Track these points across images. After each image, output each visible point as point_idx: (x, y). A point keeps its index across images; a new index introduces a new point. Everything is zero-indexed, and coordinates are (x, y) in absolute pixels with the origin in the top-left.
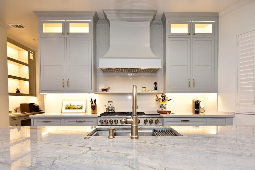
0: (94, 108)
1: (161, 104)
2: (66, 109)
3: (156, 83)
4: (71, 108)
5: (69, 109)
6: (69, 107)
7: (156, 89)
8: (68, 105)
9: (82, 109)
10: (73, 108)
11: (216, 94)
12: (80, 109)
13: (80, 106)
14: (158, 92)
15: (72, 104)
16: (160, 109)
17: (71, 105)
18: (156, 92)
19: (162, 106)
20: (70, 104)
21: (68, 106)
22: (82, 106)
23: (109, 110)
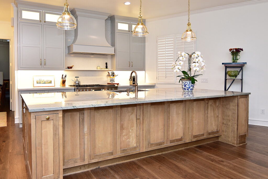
0: (64, 82)
1: (111, 78)
2: (37, 83)
3: (106, 63)
4: (42, 83)
5: (40, 83)
7: (107, 67)
9: (51, 83)
10: (43, 83)
12: (49, 83)
13: (50, 81)
14: (108, 70)
15: (42, 79)
16: (111, 82)
18: (107, 69)
19: (112, 80)
20: (40, 80)
22: (51, 81)
23: (76, 84)
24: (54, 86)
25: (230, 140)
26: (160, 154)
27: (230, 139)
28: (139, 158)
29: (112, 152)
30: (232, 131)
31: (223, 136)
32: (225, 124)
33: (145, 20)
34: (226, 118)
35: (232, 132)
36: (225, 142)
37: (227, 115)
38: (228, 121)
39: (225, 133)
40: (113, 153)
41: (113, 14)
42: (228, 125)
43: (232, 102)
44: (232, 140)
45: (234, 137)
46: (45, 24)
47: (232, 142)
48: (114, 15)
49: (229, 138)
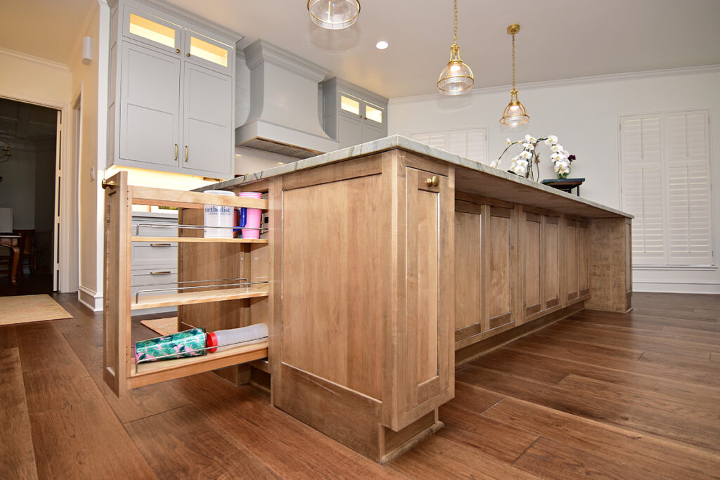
25: (610, 303)
26: (532, 332)
27: (611, 301)
28: (507, 343)
29: (480, 324)
30: (614, 286)
31: (593, 298)
32: (600, 275)
33: (388, 100)
34: (599, 263)
35: (616, 288)
36: (599, 309)
37: (602, 257)
38: (605, 268)
39: (598, 293)
40: (480, 327)
41: (332, 76)
42: (604, 275)
43: (613, 231)
44: (615, 303)
45: (620, 297)
46: (187, 59)
47: (615, 306)
48: (335, 78)
49: (608, 300)
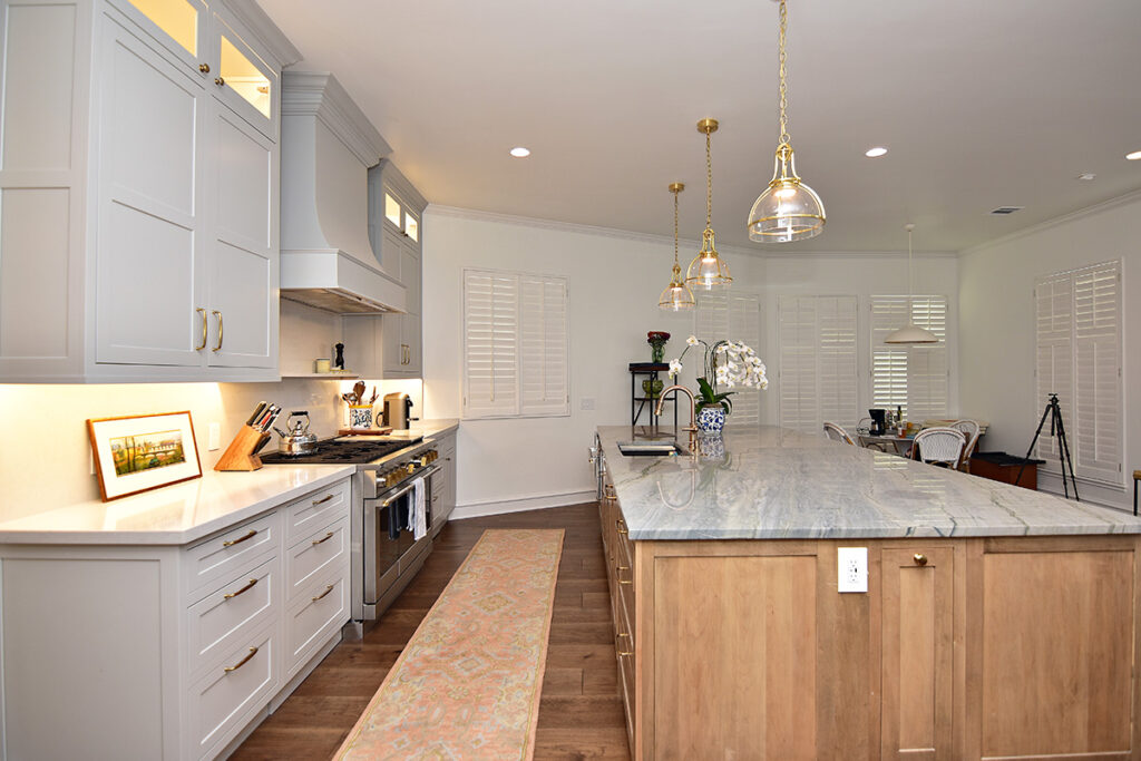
2: (120, 471)
3: (340, 348)
4: (141, 463)
5: (135, 470)
6: (131, 458)
7: (340, 365)
8: (123, 444)
9: (183, 460)
10: (148, 462)
11: (419, 381)
12: (175, 460)
13: (175, 447)
15: (140, 441)
17: (136, 445)
20: (130, 443)
21: (126, 455)
22: (181, 447)
24: (198, 473)
33: (427, 204)
46: (217, 91)
